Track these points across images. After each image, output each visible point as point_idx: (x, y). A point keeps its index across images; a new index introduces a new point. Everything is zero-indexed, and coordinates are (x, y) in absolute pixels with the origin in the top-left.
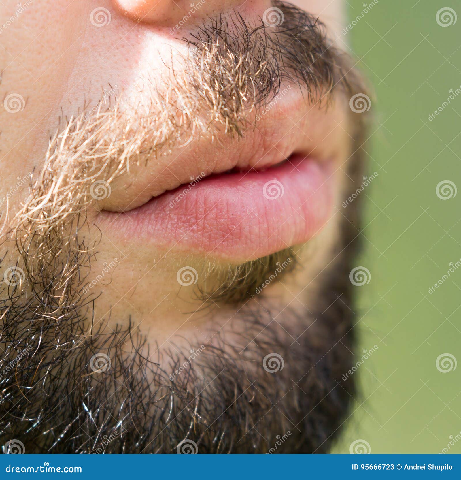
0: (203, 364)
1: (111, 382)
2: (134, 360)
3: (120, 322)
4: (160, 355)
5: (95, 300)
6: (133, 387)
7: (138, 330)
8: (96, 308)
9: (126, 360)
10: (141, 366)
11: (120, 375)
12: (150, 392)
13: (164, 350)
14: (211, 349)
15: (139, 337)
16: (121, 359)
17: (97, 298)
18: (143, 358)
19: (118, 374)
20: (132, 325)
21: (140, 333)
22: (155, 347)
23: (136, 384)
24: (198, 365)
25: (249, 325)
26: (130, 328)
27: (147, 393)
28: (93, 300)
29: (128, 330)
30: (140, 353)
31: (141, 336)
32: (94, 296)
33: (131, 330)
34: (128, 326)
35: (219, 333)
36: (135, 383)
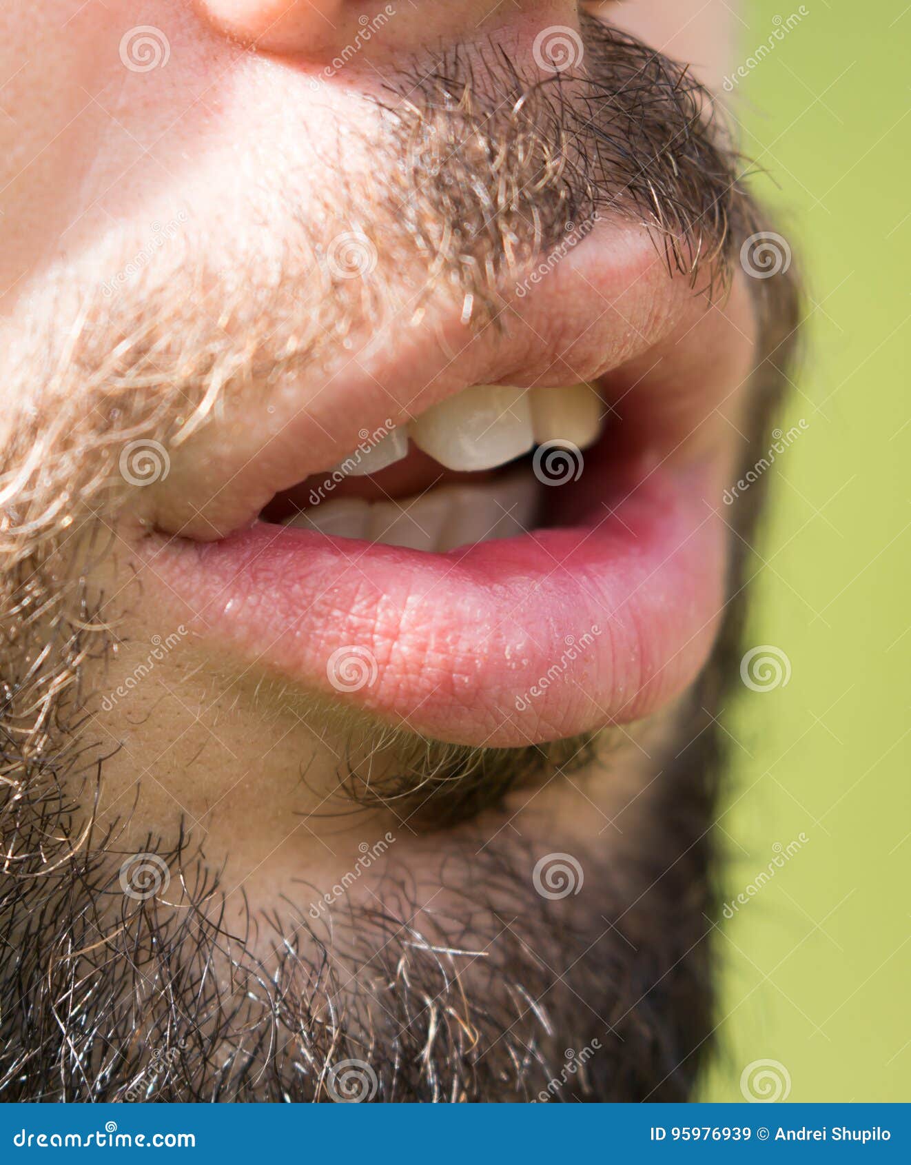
0: (357, 955)
1: (124, 974)
2: (186, 925)
3: (157, 830)
4: (252, 923)
5: (103, 763)
6: (181, 989)
7: (199, 855)
8: (103, 783)
9: (166, 924)
10: (201, 942)
11: (151, 958)
12: (221, 1010)
13: (264, 913)
14: (379, 920)
15: (202, 874)
16: (154, 923)
17: (110, 756)
18: (210, 924)
19: (144, 956)
20: (185, 843)
21: (204, 864)
22: (240, 902)
23: (188, 985)
24: (344, 956)
25: (477, 873)
26: (179, 848)
27: (213, 1010)
28: (100, 761)
29: (175, 851)
30: (202, 909)
31: (207, 871)
32: (102, 752)
33: (182, 853)
34: (177, 841)
35: (402, 885)
36: (185, 983)
